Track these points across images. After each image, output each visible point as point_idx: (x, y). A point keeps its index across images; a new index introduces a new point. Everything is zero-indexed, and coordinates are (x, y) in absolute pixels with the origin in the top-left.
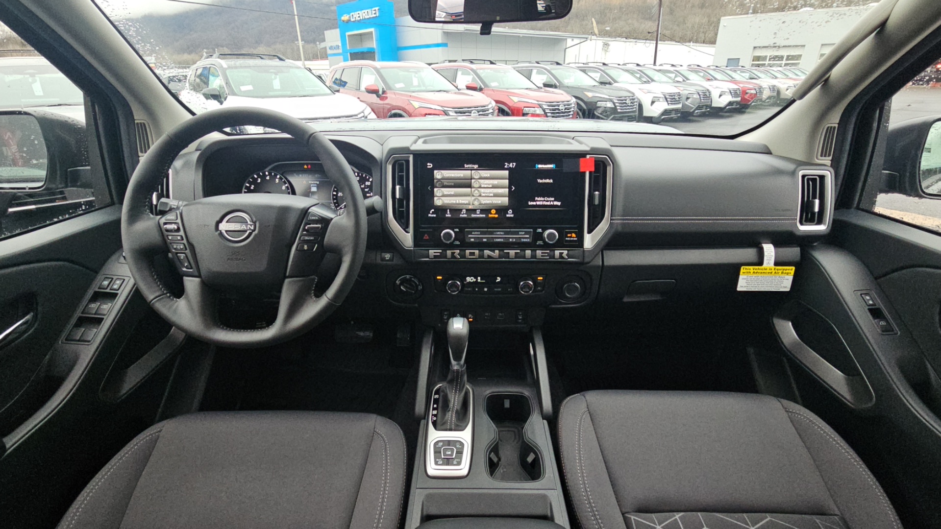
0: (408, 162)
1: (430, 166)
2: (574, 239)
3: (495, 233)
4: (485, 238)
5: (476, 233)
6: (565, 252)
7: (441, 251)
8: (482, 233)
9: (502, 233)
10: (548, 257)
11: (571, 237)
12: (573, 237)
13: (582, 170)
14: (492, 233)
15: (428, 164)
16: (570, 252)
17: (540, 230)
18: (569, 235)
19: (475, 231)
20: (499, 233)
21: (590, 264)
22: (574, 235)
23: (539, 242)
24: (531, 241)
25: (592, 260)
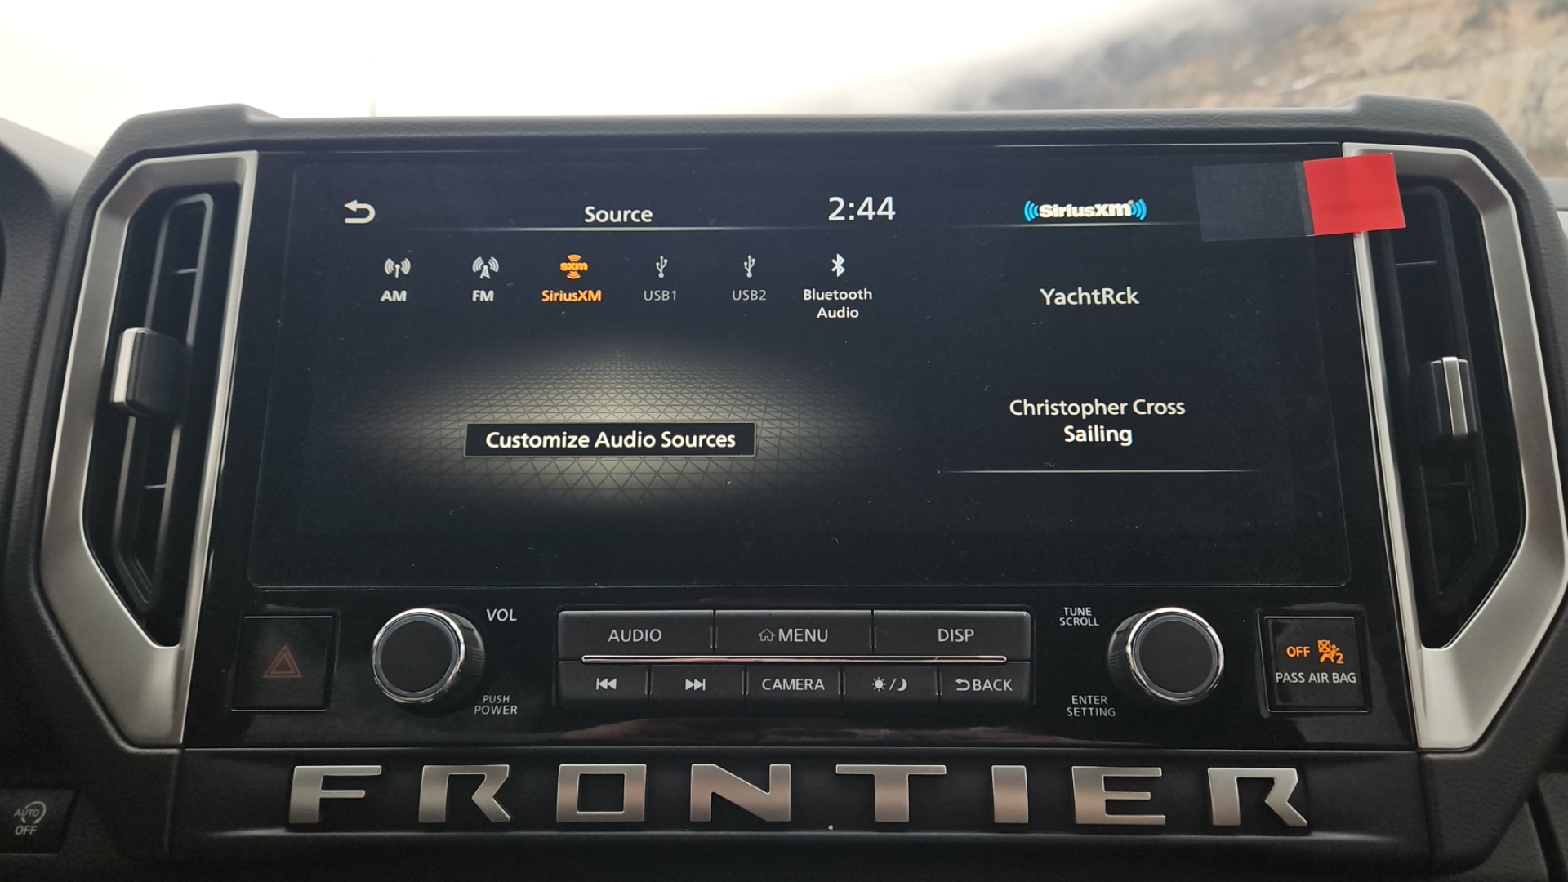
0: (227, 195)
1: (363, 213)
2: (1337, 678)
3: (763, 637)
4: (695, 671)
5: (635, 635)
6: (1286, 779)
7: (375, 770)
8: (679, 636)
9: (813, 636)
10: (1161, 819)
11: (1312, 662)
12: (1330, 666)
13: (1322, 225)
14: (741, 636)
15: (353, 206)
16: (1317, 776)
17: (1081, 616)
18: (1295, 651)
19: (625, 624)
20: (793, 635)
21: (1488, 867)
22: (1328, 651)
23: (1081, 704)
24: (1024, 692)
25: (1495, 841)
